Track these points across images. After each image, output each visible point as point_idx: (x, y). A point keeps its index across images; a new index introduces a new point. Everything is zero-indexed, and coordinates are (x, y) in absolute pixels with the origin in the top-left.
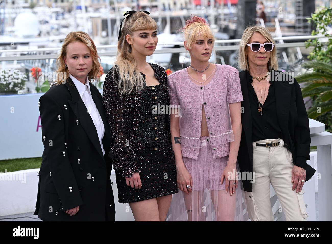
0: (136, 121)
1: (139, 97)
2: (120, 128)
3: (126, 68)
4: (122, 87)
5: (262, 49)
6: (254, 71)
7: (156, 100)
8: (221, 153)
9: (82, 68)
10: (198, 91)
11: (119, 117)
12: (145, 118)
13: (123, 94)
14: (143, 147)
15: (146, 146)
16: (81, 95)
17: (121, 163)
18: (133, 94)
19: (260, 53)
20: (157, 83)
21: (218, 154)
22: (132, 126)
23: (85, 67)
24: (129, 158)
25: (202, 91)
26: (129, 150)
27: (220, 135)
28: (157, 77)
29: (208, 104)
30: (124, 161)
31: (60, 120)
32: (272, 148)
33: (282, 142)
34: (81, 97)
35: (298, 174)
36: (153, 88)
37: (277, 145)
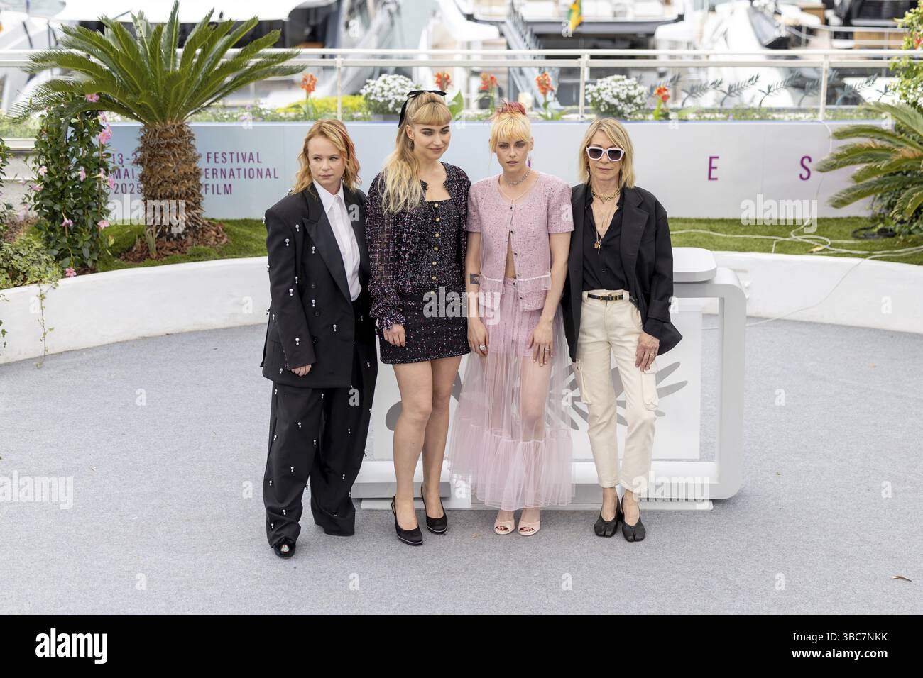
0: (405, 252)
1: (412, 217)
2: (381, 260)
3: (398, 174)
4: (388, 202)
5: (605, 157)
7: (439, 222)
8: (533, 305)
9: (327, 174)
10: (505, 212)
11: (380, 243)
12: (419, 249)
13: (388, 211)
14: (413, 287)
15: (418, 286)
16: (327, 210)
17: (377, 309)
18: (403, 212)
19: (602, 162)
22: (399, 258)
23: (330, 172)
25: (511, 213)
27: (530, 279)
28: (447, 187)
29: (516, 233)
30: (380, 307)
31: (288, 245)
32: (609, 303)
33: (626, 294)
34: (327, 213)
35: (644, 345)
36: (436, 205)
37: (616, 299)
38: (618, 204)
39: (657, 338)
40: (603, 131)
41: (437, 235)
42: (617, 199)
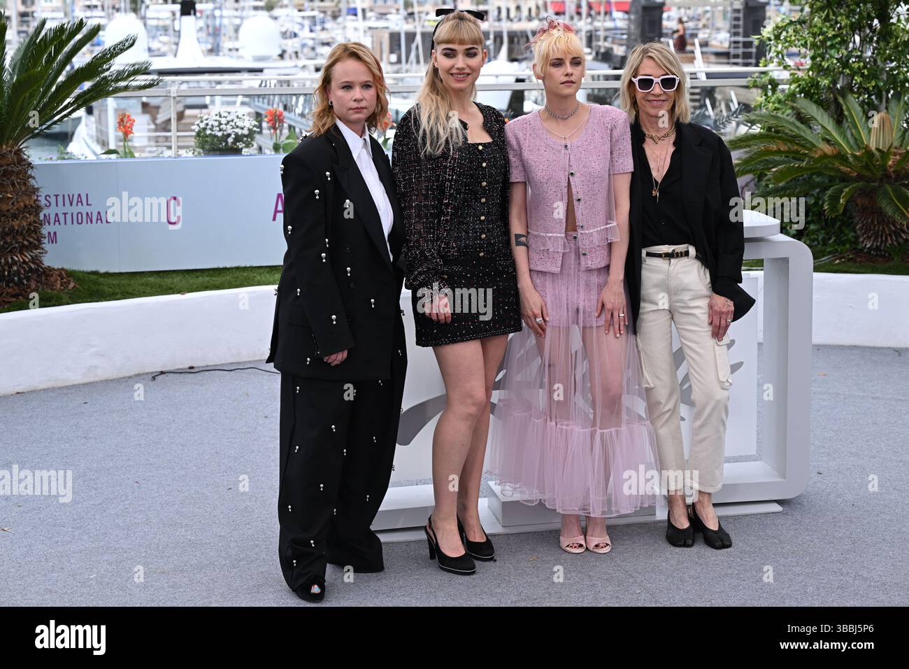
0: (447, 205)
1: (455, 162)
2: (418, 216)
3: (433, 108)
4: (424, 144)
5: (657, 89)
6: (648, 124)
7: (486, 167)
8: (597, 261)
9: (359, 106)
10: (559, 151)
11: (417, 195)
12: (465, 200)
13: (425, 156)
14: (459, 249)
15: (465, 247)
16: (355, 156)
17: (416, 276)
18: (445, 155)
19: (653, 95)
20: (487, 139)
21: (590, 262)
22: (441, 213)
23: (363, 104)
24: (429, 268)
25: (567, 151)
26: (432, 255)
27: (595, 230)
28: (487, 127)
29: (577, 175)
30: (420, 274)
31: (317, 197)
32: (673, 261)
33: (692, 251)
34: (355, 159)
35: (718, 309)
36: (480, 148)
37: (682, 256)
38: (674, 144)
39: (731, 300)
40: (651, 57)
41: (484, 184)
42: (673, 137)
